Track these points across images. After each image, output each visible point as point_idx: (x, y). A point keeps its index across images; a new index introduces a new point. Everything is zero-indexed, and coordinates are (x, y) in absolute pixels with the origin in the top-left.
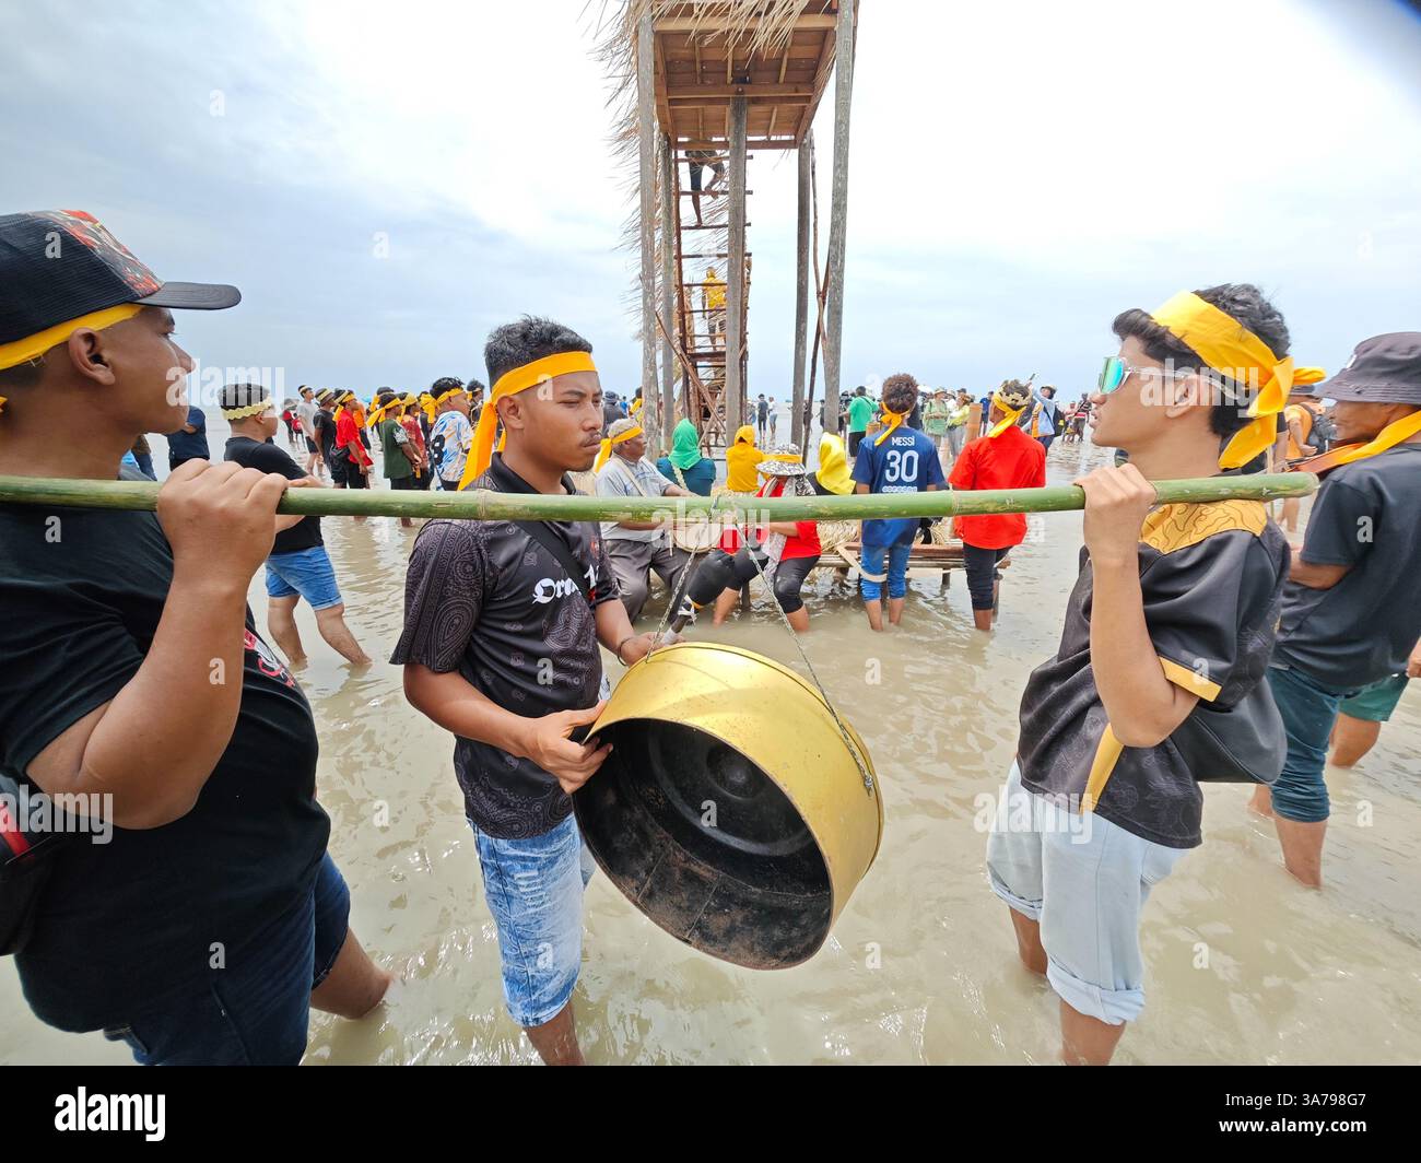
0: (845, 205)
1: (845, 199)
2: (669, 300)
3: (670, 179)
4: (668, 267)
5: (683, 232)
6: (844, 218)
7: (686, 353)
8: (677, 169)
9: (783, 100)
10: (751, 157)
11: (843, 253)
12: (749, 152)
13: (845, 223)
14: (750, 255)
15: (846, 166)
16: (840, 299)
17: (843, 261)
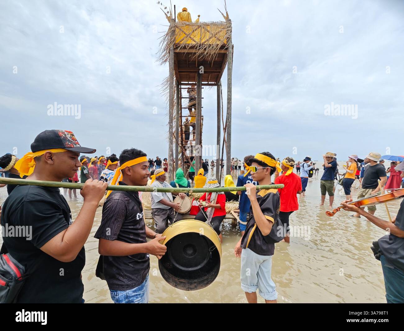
0: (231, 103)
1: (231, 101)
2: (177, 129)
3: (179, 94)
4: (178, 120)
5: (182, 109)
6: (231, 106)
7: (183, 146)
8: (181, 91)
9: (212, 72)
10: (203, 88)
11: (231, 117)
12: (203, 87)
13: (231, 108)
14: (203, 116)
15: (231, 92)
16: (230, 130)
17: (231, 119)
